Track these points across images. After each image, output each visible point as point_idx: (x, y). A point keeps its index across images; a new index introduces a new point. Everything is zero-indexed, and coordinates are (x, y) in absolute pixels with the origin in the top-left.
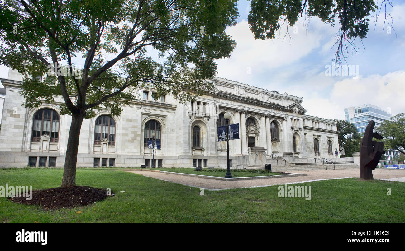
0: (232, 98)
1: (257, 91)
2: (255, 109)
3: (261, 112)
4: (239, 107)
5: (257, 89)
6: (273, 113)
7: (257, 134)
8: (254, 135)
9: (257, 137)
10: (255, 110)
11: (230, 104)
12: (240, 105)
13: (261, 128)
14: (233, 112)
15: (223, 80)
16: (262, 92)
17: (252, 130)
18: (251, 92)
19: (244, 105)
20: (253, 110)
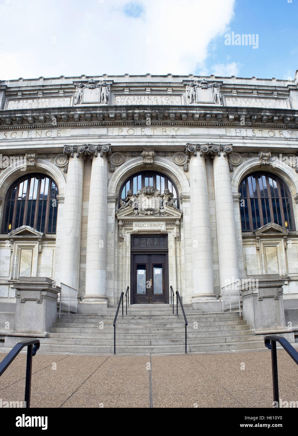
0: (42, 118)
1: (168, 85)
2: (150, 137)
3: (182, 142)
4: (78, 141)
5: (170, 79)
6: (243, 138)
7: (170, 222)
8: (161, 227)
9: (175, 229)
10: (153, 140)
11: (41, 139)
12: (86, 133)
13: (188, 197)
14: (62, 162)
15: (33, 83)
16: (185, 84)
17: (147, 207)
18: (147, 93)
19: (103, 131)
20: (143, 142)
